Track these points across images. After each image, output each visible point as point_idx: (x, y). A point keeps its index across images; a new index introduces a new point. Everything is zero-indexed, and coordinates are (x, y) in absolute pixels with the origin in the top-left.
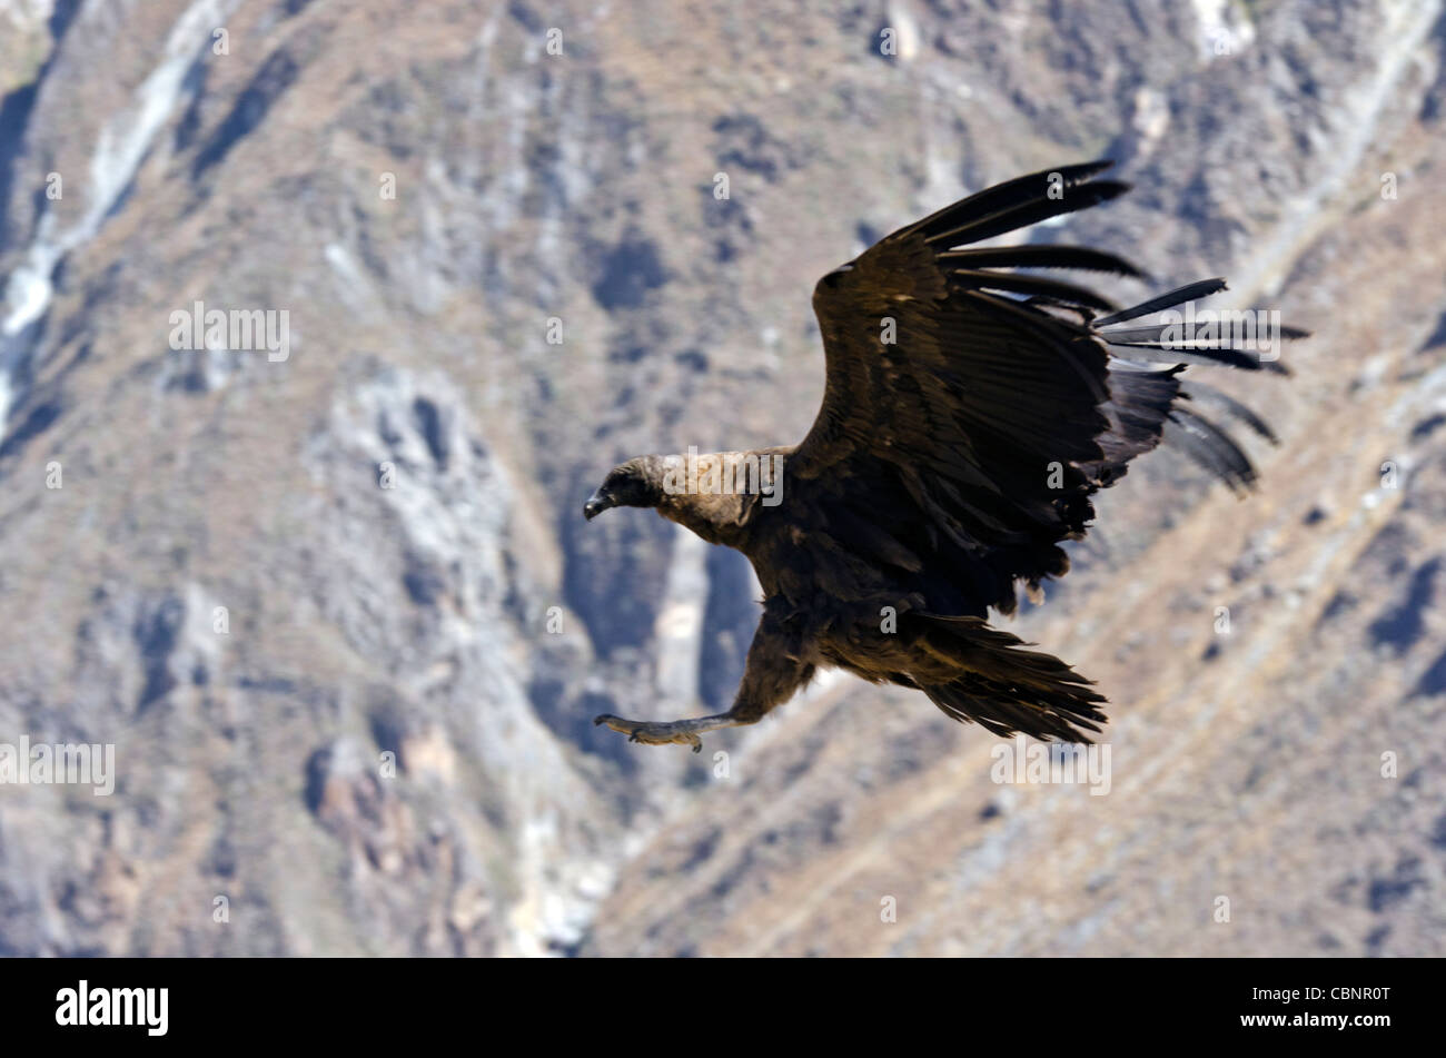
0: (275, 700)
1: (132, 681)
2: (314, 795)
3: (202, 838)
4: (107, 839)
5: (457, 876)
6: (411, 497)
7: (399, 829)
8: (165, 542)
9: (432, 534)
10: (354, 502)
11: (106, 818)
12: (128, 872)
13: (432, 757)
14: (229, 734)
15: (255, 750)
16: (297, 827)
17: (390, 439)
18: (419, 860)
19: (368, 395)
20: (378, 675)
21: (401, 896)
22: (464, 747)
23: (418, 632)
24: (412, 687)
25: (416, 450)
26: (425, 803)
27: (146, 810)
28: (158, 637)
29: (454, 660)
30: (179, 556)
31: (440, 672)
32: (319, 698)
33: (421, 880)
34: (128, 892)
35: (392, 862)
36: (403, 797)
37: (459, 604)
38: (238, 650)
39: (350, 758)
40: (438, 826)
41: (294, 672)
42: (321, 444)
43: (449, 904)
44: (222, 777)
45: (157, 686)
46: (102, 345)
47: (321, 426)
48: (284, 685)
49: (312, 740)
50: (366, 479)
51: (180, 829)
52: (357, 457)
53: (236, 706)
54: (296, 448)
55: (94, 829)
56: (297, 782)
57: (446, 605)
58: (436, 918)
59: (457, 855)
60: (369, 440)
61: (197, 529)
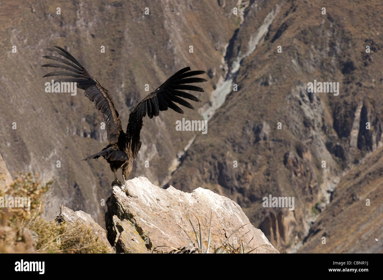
0: (279, 144)
1: (252, 139)
2: (285, 162)
3: (264, 168)
4: (247, 168)
5: (311, 178)
6: (306, 107)
7: (301, 168)
8: (259, 113)
9: (309, 114)
10: (295, 107)
11: (246, 164)
12: (250, 174)
13: (307, 156)
14: (270, 149)
15: (274, 152)
16: (282, 168)
17: (302, 96)
18: (304, 175)
19: (298, 88)
20: (298, 140)
21: (301, 181)
22: (314, 154)
23: (306, 132)
24: (304, 142)
25: (307, 98)
26: (306, 164)
27: (254, 163)
28: (257, 130)
29: (312, 138)
30: (262, 116)
31: (310, 140)
32: (287, 143)
33: (304, 178)
34: (250, 178)
35: (299, 175)
36: (302, 163)
37: (314, 128)
38: (272, 134)
39: (292, 155)
40: (308, 169)
41: (283, 138)
42: (289, 96)
43: (310, 183)
44: (269, 157)
45: (257, 140)
46: (249, 76)
47: (289, 93)
48: (280, 141)
49: (285, 151)
50: (297, 104)
51: (260, 166)
52: (296, 99)
53: (271, 144)
54: (285, 97)
55: (244, 166)
56: (282, 159)
57: (311, 128)
58: (307, 186)
59: (311, 174)
60: (298, 96)
61: (265, 111)
